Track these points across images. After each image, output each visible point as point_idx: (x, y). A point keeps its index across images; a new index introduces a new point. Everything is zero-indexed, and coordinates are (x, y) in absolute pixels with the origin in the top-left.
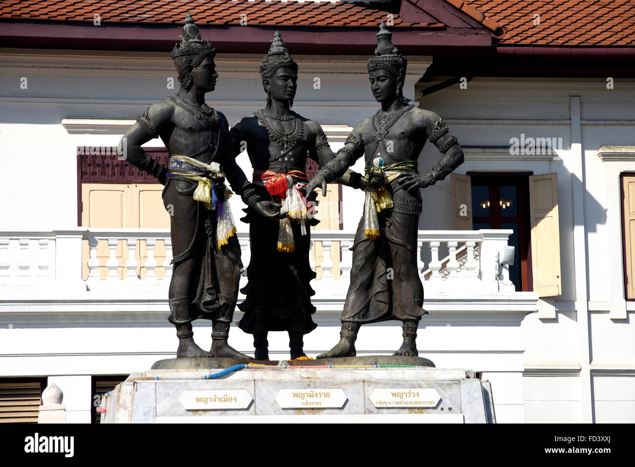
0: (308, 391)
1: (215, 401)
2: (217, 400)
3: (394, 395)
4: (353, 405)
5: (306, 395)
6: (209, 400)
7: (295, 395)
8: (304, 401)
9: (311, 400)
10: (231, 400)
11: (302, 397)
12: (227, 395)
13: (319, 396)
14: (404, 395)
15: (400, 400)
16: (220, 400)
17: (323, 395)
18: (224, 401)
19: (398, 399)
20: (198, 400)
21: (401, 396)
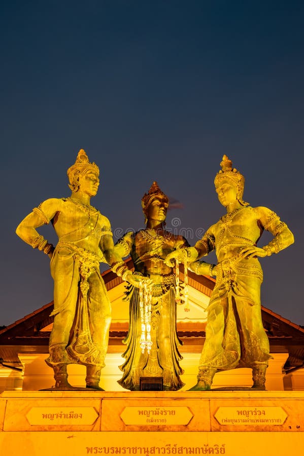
0: (154, 409)
1: (61, 417)
2: (63, 416)
3: (240, 413)
4: (199, 423)
5: (151, 413)
6: (55, 416)
7: (141, 413)
8: (150, 418)
9: (155, 417)
10: (77, 416)
11: (147, 413)
12: (73, 412)
13: (164, 413)
14: (250, 413)
15: (246, 418)
16: (66, 416)
17: (168, 413)
18: (70, 417)
19: (244, 417)
20: (44, 416)
21: (247, 413)
